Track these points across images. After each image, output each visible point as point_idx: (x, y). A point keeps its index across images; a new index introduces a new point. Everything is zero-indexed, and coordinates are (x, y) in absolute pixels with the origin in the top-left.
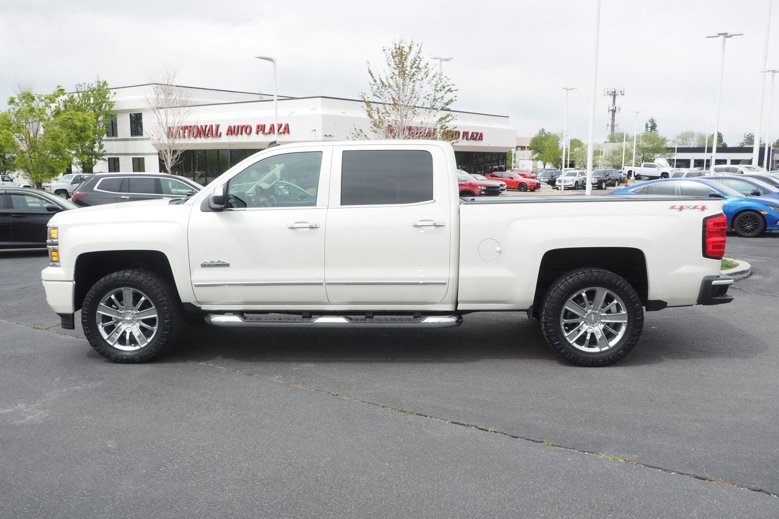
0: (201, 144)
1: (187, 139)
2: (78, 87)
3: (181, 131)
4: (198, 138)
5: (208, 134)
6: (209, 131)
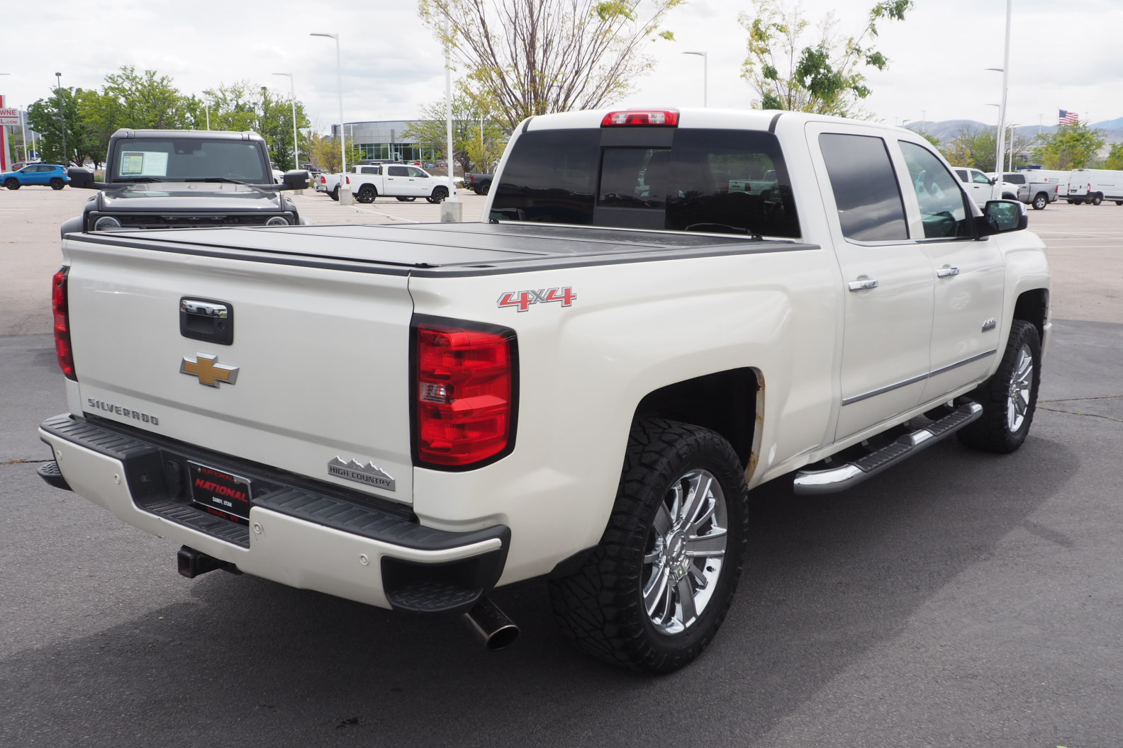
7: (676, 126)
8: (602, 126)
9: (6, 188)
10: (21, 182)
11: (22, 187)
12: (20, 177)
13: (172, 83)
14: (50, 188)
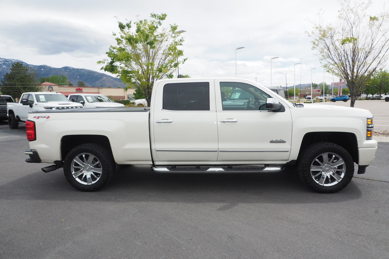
9: (332, 102)
10: (336, 100)
11: (336, 101)
12: (336, 99)
13: (388, 71)
14: (343, 101)
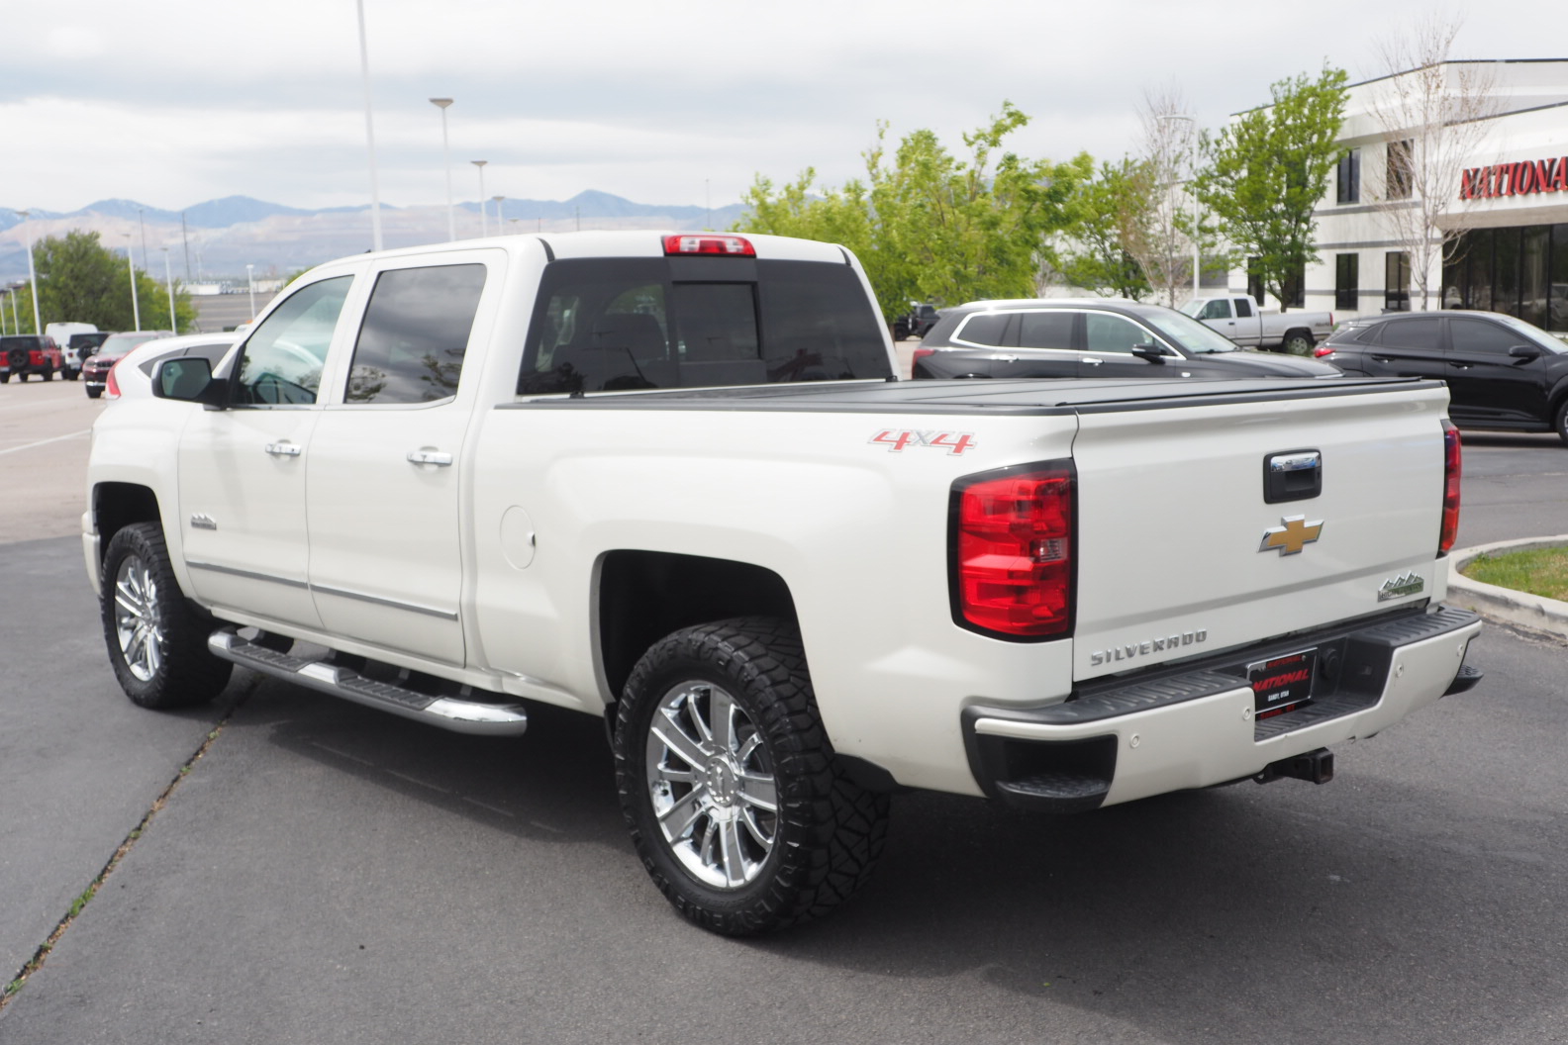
0: (1540, 211)
1: (1505, 197)
2: (1277, 87)
3: (1493, 178)
4: (1533, 196)
5: (1556, 182)
6: (1558, 174)
7: (754, 256)
8: (666, 254)
